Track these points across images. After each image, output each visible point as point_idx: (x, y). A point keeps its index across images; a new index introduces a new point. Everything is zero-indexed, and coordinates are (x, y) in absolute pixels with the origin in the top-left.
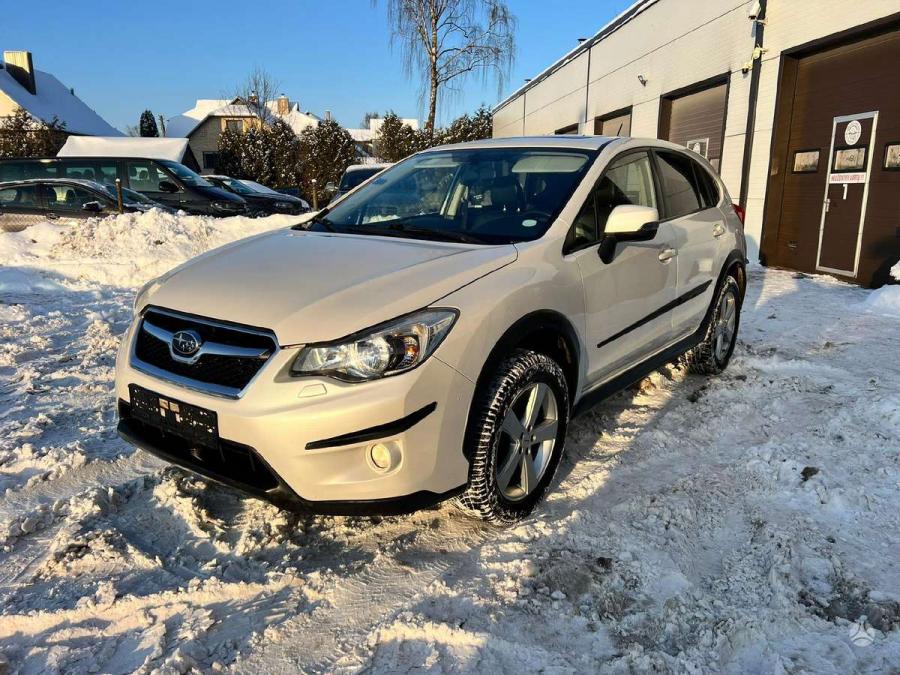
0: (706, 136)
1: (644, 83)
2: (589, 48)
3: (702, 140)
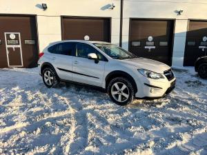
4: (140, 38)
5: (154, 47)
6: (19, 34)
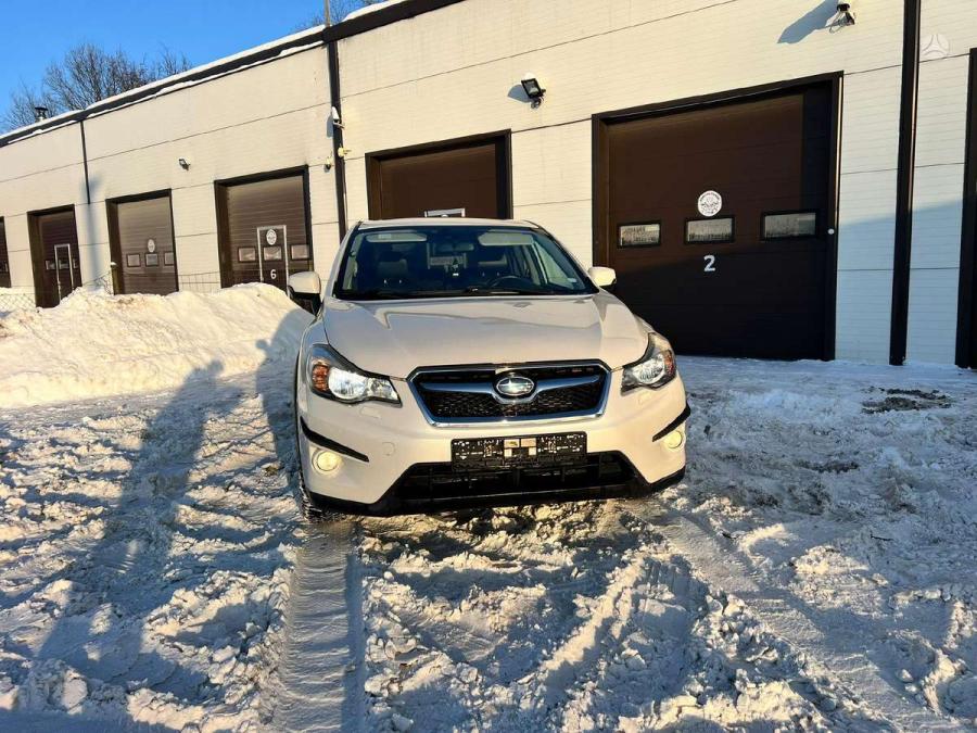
0: (282, 224)
1: (186, 166)
2: (81, 121)
3: (279, 227)
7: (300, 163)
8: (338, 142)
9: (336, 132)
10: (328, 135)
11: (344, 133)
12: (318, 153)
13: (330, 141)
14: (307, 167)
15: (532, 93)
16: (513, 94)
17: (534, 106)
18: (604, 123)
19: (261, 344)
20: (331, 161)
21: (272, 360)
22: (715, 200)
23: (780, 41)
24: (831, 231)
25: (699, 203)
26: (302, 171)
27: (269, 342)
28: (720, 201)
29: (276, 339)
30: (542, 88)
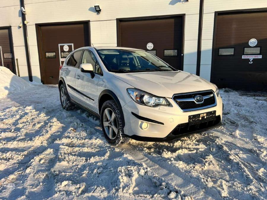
4: (233, 42)
5: (260, 57)
6: (73, 45)
7: (7, 25)
8: (24, 19)
9: (23, 15)
10: (19, 16)
11: (26, 16)
12: (15, 22)
13: (21, 18)
14: (11, 27)
15: (97, 10)
16: (91, 9)
17: (98, 14)
18: (120, 21)
19: (6, 88)
20: (21, 25)
21: (11, 93)
22: (151, 45)
23: (169, 4)
24: (182, 55)
25: (147, 46)
26: (9, 28)
27: (9, 87)
28: (153, 46)
29: (11, 85)
30: (101, 9)
